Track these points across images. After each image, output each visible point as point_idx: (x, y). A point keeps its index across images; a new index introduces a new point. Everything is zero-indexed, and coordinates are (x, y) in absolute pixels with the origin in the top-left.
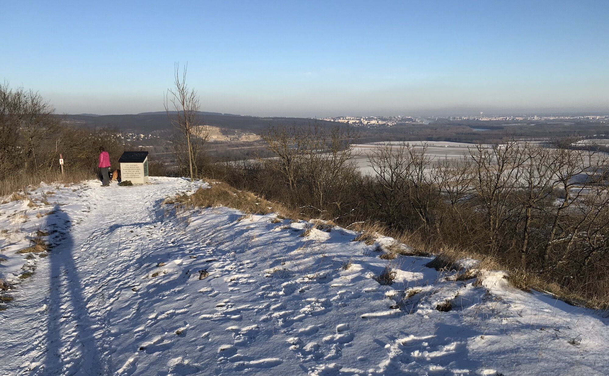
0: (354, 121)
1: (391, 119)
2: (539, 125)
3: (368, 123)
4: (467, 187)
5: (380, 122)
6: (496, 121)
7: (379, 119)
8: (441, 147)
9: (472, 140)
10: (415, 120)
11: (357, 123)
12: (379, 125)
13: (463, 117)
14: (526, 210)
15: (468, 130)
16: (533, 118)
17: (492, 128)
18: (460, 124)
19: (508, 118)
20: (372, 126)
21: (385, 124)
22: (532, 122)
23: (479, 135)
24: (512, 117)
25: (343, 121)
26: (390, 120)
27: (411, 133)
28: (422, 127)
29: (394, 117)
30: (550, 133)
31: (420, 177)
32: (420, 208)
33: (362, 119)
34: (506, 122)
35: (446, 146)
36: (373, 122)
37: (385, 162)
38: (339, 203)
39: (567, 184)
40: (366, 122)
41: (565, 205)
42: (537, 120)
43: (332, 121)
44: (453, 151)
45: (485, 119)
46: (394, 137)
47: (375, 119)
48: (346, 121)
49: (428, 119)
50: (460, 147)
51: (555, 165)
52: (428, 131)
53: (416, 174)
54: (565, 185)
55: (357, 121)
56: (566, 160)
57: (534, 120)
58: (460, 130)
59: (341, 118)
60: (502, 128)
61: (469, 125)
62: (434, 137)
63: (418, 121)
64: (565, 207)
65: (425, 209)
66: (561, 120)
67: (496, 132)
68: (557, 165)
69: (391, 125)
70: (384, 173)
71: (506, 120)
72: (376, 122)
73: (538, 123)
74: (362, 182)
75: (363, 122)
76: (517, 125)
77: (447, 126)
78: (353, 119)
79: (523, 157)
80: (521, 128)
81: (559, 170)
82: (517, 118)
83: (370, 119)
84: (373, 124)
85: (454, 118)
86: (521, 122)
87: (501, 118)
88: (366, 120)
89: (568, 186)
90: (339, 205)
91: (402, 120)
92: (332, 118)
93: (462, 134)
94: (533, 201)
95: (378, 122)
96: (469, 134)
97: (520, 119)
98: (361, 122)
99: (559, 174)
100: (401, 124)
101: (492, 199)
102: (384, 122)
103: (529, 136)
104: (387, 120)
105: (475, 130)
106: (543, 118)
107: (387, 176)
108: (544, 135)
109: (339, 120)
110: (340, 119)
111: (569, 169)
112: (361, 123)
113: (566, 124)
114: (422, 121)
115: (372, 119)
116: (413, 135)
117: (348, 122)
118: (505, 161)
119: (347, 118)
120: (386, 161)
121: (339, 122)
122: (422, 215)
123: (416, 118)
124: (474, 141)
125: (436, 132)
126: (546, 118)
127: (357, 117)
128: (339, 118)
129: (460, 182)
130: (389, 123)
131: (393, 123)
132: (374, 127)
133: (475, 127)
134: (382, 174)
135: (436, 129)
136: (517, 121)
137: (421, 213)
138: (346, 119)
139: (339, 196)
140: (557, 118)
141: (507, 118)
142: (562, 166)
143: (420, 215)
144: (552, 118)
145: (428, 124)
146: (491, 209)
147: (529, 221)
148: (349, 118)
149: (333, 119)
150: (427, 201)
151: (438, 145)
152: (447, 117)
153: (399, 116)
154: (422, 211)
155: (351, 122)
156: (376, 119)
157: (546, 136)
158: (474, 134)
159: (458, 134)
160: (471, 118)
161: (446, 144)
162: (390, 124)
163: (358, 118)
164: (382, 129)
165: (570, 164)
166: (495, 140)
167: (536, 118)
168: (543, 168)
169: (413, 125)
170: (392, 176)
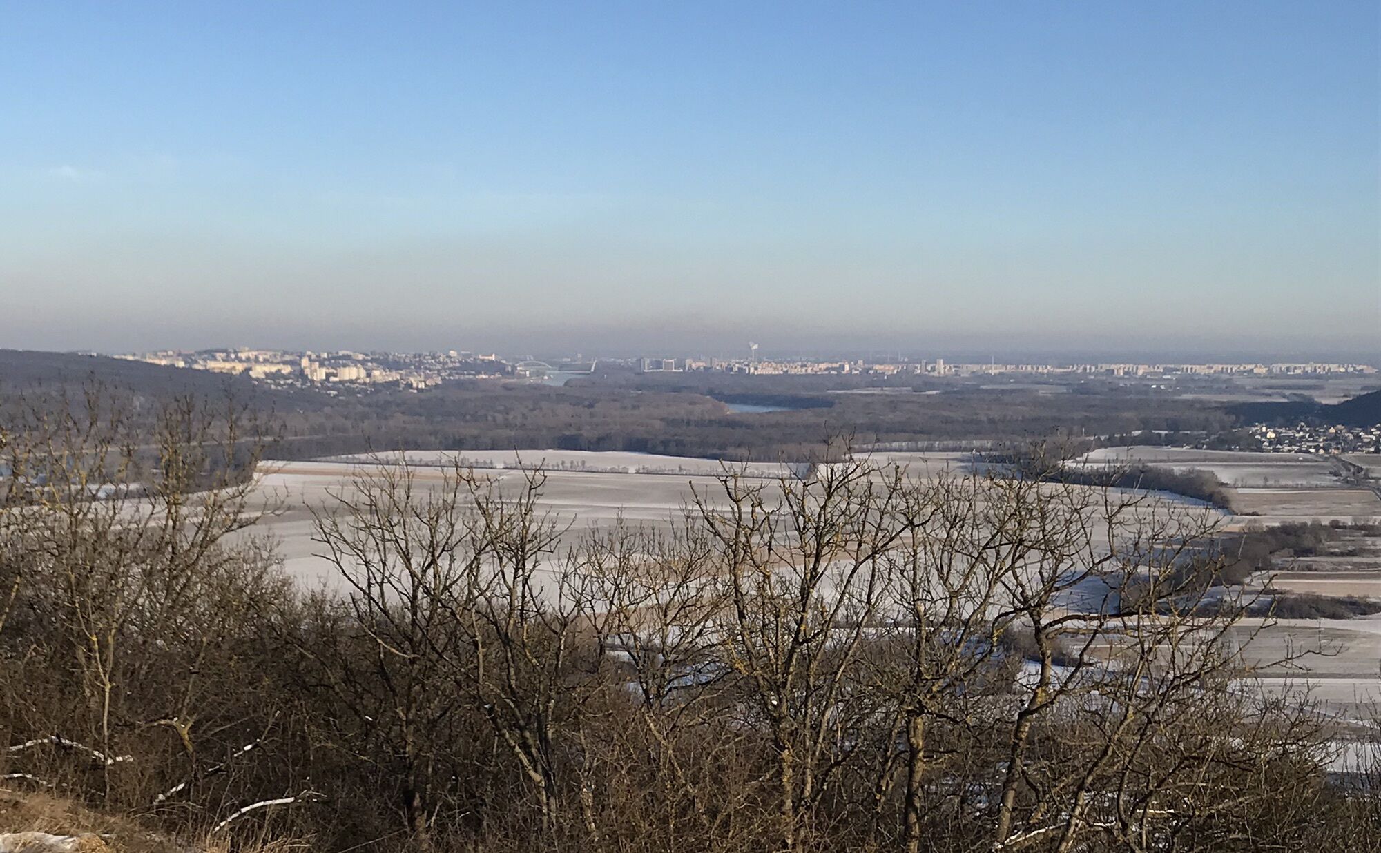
0: (274, 369)
1: (421, 362)
2: (954, 393)
3: (328, 375)
4: (700, 634)
5: (376, 373)
6: (807, 375)
7: (372, 361)
8: (612, 472)
9: (723, 446)
10: (514, 368)
11: (285, 377)
12: (374, 384)
13: (688, 362)
14: (908, 723)
15: (706, 408)
16: (933, 369)
17: (796, 403)
18: (678, 387)
19: (847, 367)
20: (347, 388)
21: (396, 383)
22: (929, 384)
23: (748, 426)
24: (860, 362)
25: (228, 365)
26: (418, 365)
27: (499, 417)
28: (539, 395)
29: (434, 357)
30: (991, 421)
31: (517, 603)
32: (522, 729)
33: (305, 362)
34: (845, 382)
35: (632, 470)
36: (350, 373)
37: (383, 540)
38: (185, 721)
39: (1043, 622)
40: (320, 374)
41: (1039, 700)
42: (945, 376)
43: (181, 364)
44: (654, 486)
45: (769, 371)
46: (434, 433)
47: (356, 363)
48: (240, 367)
49: (562, 367)
50: (681, 472)
51: (998, 553)
52: (564, 412)
53: (506, 591)
54: (1037, 622)
55: (286, 370)
56: (1032, 532)
57: (935, 374)
58: (680, 410)
59: (219, 356)
60: (828, 403)
61: (711, 392)
62: (587, 433)
63: (526, 374)
64: (1042, 706)
65: (541, 732)
66: (1027, 376)
67: (808, 416)
68: (1003, 554)
69: (422, 386)
70: (381, 584)
71: (839, 374)
72: (363, 373)
73: (948, 384)
74: (297, 622)
75: (307, 371)
76: (877, 391)
77: (633, 393)
78: (266, 361)
79: (887, 520)
80: (893, 404)
81: (1012, 567)
82: (877, 367)
83: (337, 361)
84: (351, 381)
85: (658, 365)
86: (890, 381)
87: (823, 366)
88: (322, 365)
89: (1046, 627)
90: (184, 730)
91: (465, 366)
92: (179, 355)
93: (688, 423)
94: (930, 691)
95: (369, 375)
96: (711, 422)
97: (890, 370)
98: (302, 371)
99: (1012, 583)
100: (460, 385)
101: (785, 684)
102: (394, 376)
103: (921, 432)
104: (406, 366)
105: (732, 410)
106: (967, 370)
107: (393, 599)
108: (972, 428)
109: (212, 365)
110: (214, 358)
111: (1045, 564)
112: (301, 375)
113: (1040, 393)
114: (539, 374)
115: (347, 360)
116: (507, 425)
117: (248, 370)
118: (826, 539)
119: (243, 356)
120: (387, 536)
121: (207, 371)
122: (528, 754)
123: (518, 361)
124: (731, 451)
125: (592, 415)
126: (975, 368)
127: (285, 353)
128: (211, 354)
129: (671, 614)
130: (412, 380)
131: (427, 377)
132: (354, 392)
133: (732, 399)
134: (375, 591)
135: (591, 406)
136: (879, 380)
137: (525, 747)
138: (240, 361)
139: (184, 694)
140: (1011, 368)
141: (843, 367)
142: (1021, 556)
143: (522, 756)
144: (994, 370)
145: (562, 384)
146: (782, 725)
147: (920, 767)
148: (252, 354)
149: (186, 358)
150: (550, 698)
151: (601, 467)
152: (631, 361)
153: (452, 353)
154: (531, 742)
155: (258, 372)
156: (363, 363)
157: (978, 434)
158: (732, 424)
159: (670, 422)
160: (719, 365)
161: (632, 461)
162: (417, 381)
163: (287, 358)
164: (388, 403)
165: (1048, 546)
166: (806, 449)
167: (942, 369)
168: (960, 564)
169: (506, 387)
170: (415, 597)
